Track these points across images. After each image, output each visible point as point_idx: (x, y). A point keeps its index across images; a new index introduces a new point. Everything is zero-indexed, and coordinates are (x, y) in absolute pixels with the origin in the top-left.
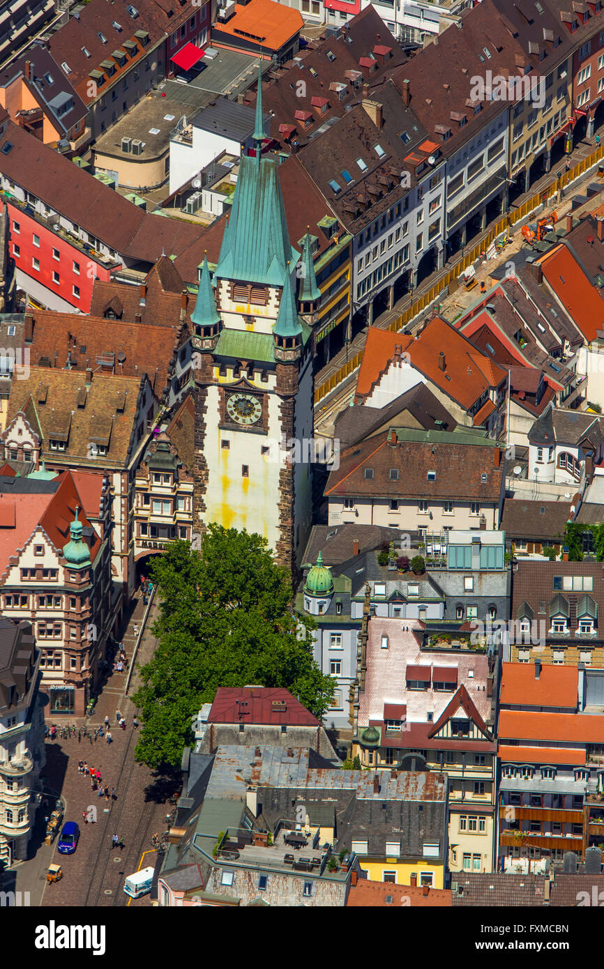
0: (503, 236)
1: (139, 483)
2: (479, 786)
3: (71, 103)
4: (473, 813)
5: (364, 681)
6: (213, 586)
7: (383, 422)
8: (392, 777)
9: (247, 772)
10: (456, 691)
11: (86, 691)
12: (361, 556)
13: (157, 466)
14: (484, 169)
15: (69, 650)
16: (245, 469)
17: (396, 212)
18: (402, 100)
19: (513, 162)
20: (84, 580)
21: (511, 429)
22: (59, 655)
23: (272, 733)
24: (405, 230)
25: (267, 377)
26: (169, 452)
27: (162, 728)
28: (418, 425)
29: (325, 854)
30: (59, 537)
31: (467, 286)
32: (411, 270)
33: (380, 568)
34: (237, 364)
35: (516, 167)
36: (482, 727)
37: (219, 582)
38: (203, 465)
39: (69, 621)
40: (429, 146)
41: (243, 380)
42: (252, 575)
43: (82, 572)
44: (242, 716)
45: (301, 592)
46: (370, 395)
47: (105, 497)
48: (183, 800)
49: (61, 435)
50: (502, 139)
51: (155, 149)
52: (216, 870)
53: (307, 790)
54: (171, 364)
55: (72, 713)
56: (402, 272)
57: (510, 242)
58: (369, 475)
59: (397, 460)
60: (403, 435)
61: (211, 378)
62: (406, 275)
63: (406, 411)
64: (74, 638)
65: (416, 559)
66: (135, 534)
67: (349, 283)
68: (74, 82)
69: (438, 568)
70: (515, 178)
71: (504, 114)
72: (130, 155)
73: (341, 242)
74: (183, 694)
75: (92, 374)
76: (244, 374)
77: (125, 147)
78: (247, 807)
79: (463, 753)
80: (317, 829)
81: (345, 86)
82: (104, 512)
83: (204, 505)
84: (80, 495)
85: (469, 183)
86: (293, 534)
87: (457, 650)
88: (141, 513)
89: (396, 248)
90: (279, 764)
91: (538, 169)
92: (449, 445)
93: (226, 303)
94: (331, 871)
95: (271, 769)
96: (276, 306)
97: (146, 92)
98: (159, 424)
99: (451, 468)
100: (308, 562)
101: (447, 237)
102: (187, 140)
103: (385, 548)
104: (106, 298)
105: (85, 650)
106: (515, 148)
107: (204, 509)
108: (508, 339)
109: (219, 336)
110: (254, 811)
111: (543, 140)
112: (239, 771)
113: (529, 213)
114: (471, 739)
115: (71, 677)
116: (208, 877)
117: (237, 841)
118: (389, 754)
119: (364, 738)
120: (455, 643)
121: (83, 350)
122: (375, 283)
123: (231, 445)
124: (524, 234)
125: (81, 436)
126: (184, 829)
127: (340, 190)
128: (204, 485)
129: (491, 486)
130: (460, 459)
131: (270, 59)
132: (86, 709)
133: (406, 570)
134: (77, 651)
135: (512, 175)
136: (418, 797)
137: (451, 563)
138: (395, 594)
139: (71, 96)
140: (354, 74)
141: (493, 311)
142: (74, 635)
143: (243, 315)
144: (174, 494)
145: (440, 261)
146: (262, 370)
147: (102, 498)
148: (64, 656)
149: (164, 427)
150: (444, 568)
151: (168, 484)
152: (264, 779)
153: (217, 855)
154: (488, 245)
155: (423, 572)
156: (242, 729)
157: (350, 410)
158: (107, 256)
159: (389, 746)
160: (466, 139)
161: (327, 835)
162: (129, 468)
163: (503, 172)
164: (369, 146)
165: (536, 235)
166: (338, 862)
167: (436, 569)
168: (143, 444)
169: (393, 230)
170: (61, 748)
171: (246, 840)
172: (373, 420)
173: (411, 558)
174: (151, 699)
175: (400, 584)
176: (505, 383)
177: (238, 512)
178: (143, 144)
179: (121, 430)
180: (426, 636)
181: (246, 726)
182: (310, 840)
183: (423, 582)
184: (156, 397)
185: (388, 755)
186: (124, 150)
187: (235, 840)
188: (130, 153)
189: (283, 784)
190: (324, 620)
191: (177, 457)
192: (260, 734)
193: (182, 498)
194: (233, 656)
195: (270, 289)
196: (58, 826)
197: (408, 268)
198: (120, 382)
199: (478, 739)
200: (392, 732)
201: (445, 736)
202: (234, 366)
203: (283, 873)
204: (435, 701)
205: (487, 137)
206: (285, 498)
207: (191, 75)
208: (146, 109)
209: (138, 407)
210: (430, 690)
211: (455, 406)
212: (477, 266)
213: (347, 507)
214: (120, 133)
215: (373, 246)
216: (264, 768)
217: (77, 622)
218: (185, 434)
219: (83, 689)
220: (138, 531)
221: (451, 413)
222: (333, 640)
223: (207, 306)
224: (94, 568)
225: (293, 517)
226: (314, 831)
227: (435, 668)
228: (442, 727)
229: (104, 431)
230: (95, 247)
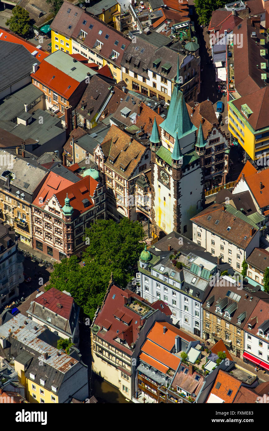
4: (125, 373)
13: (139, 183)
16: (165, 198)
25: (170, 170)
28: (235, 207)
33: (169, 260)
34: (162, 161)
36: (129, 345)
38: (154, 190)
41: (164, 167)
43: (67, 217)
53: (27, 346)
58: (209, 219)
59: (221, 217)
61: (155, 161)
69: (187, 270)
75: (133, 139)
79: (122, 351)
83: (154, 204)
92: (241, 220)
93: (163, 137)
95: (24, 332)
99: (237, 229)
109: (160, 148)
112: (13, 327)
114: (126, 347)
115: (65, 251)
119: (93, 329)
123: (161, 187)
125: (120, 161)
128: (154, 197)
129: (246, 242)
130: (242, 226)
133: (175, 265)
136: (58, 367)
137: (191, 270)
138: (166, 273)
143: (167, 144)
144: (144, 196)
146: (168, 167)
148: (63, 242)
151: (142, 192)
155: (181, 269)
156: (44, 308)
159: (99, 336)
162: (130, 180)
175: (170, 270)
179: (133, 165)
183: (178, 272)
189: (21, 340)
190: (142, 271)
192: (49, 313)
198: (140, 147)
201: (118, 341)
209: (141, 159)
211: (257, 204)
213: (199, 227)
216: (22, 330)
222: (146, 279)
228: (117, 338)
229: (127, 163)
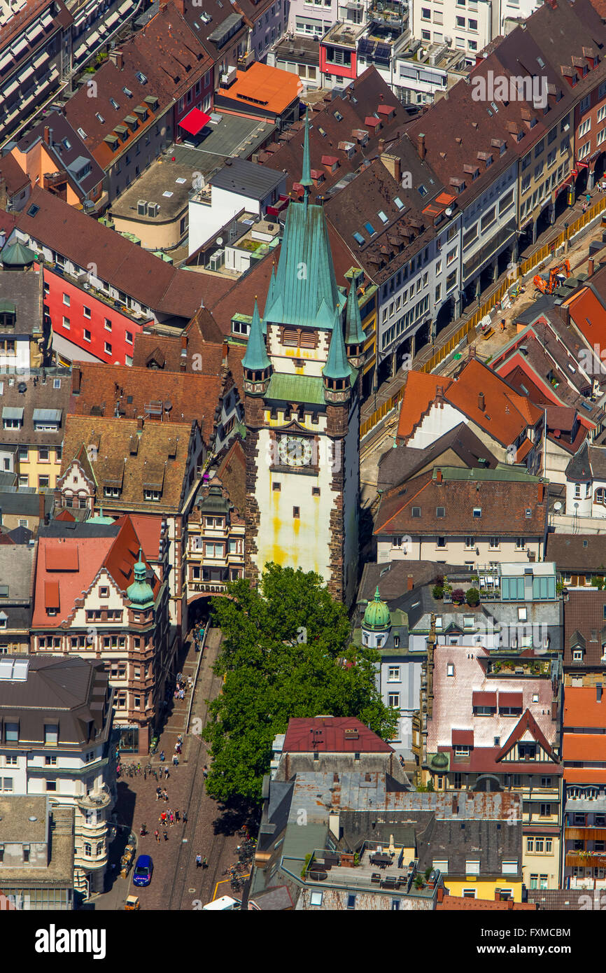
0: (515, 286)
1: (191, 527)
2: (546, 808)
3: (88, 167)
4: (540, 835)
5: (431, 708)
6: (275, 622)
7: (426, 463)
8: (469, 798)
9: (327, 797)
10: (521, 716)
11: (149, 730)
12: (416, 591)
13: (209, 509)
14: (496, 221)
15: (133, 689)
16: (296, 511)
17: (417, 262)
18: (418, 154)
19: (522, 214)
20: (147, 620)
21: (547, 467)
22: (124, 695)
23: (346, 760)
24: (425, 280)
25: (318, 419)
26: (221, 496)
27: (232, 761)
28: (462, 463)
29: (411, 872)
30: (124, 578)
31: (485, 335)
32: (431, 320)
33: (436, 602)
34: (287, 407)
35: (525, 219)
36: (548, 750)
37: (281, 619)
38: (254, 507)
39: (133, 661)
40: (446, 198)
41: (294, 422)
42: (313, 611)
43: (146, 613)
44: (316, 745)
45: (359, 627)
46: (412, 436)
47: (164, 540)
48: (265, 826)
49: (114, 481)
50: (512, 191)
51: (170, 211)
52: (305, 891)
53: (386, 813)
54: (217, 412)
55: (136, 752)
56: (422, 323)
57: (523, 292)
58: (416, 514)
59: (443, 498)
60: (448, 474)
61: (262, 422)
62: (427, 325)
63: (450, 450)
64: (138, 678)
65: (470, 592)
66: (187, 578)
67: (375, 332)
68: (90, 146)
69: (492, 600)
70: (523, 230)
71: (513, 166)
72: (146, 217)
73: (368, 292)
74: (252, 727)
75: (143, 421)
76: (294, 416)
77: (142, 210)
78: (330, 831)
79: (531, 776)
80: (401, 850)
81: (353, 145)
82: (163, 555)
83: (256, 547)
84: (139, 539)
85: (482, 234)
86: (343, 573)
87: (520, 676)
88: (194, 557)
89: (417, 298)
90: (357, 788)
91: (543, 222)
92: (493, 482)
93: (276, 347)
94: (417, 888)
95: (351, 794)
96: (325, 349)
97: (157, 157)
98: (208, 470)
99: (496, 504)
100: (364, 598)
101: (463, 288)
102: (206, 200)
103: (439, 582)
104: (147, 350)
105: (148, 689)
106: (523, 200)
107: (255, 551)
108: (541, 379)
109: (270, 380)
110: (337, 834)
111: (548, 192)
112: (319, 796)
113: (539, 263)
114: (537, 762)
115: (135, 716)
116: (298, 898)
117: (323, 863)
118: (458, 779)
119: (433, 763)
120: (519, 669)
121: (130, 399)
122: (398, 333)
123: (282, 487)
124: (536, 283)
125: (135, 483)
126: (268, 853)
127: (364, 242)
128: (255, 527)
129: (535, 521)
130: (504, 495)
131: (273, 122)
132: (149, 748)
133: (461, 602)
134: (141, 691)
135: (521, 226)
136: (496, 816)
137: (504, 594)
138: (451, 626)
139: (88, 160)
140: (361, 133)
141: (526, 353)
142: (138, 675)
143: (293, 359)
144: (227, 537)
145: (456, 312)
146: (312, 412)
147: (161, 541)
148: (128, 695)
149: (212, 473)
150: (497, 600)
151: (221, 528)
152: (344, 803)
153: (305, 876)
154: (502, 295)
155: (478, 604)
156: (316, 757)
157: (394, 451)
158: (138, 312)
159: (458, 770)
160: (479, 191)
161: (409, 855)
162: (183, 512)
163: (513, 224)
164: (389, 200)
165: (548, 284)
166: (424, 880)
167: (490, 600)
168: (194, 490)
169: (414, 281)
170: (127, 785)
171: (332, 861)
172: (416, 461)
173: (465, 591)
174: (219, 734)
175: (456, 617)
176: (541, 422)
177: (290, 553)
178: (159, 207)
179: (173, 475)
180: (491, 663)
181: (320, 754)
182: (395, 860)
183: (479, 614)
184: (204, 443)
185: (456, 780)
186: (139, 213)
187: (321, 861)
188: (146, 215)
189: (363, 808)
190: (382, 653)
191: (229, 500)
192: (334, 762)
193: (234, 541)
194: (301, 688)
195: (319, 332)
196: (132, 860)
197: (428, 318)
198: (171, 429)
199: (544, 762)
200: (460, 758)
201: (512, 759)
202: (285, 410)
203: (371, 892)
204: (501, 727)
205: (498, 189)
206: (335, 537)
207: (198, 139)
208: (158, 173)
209: (190, 453)
210: (497, 715)
211: (496, 444)
212: (493, 316)
213: (395, 545)
214: (135, 196)
215: (396, 296)
216: (344, 793)
217: (141, 662)
218: (234, 479)
219: (147, 728)
220: (191, 574)
221: (493, 452)
222: (391, 672)
223: (258, 351)
224: (156, 609)
225: (343, 556)
226: (398, 852)
227: (501, 694)
228: (510, 750)
229: (158, 477)
230: (126, 304)
